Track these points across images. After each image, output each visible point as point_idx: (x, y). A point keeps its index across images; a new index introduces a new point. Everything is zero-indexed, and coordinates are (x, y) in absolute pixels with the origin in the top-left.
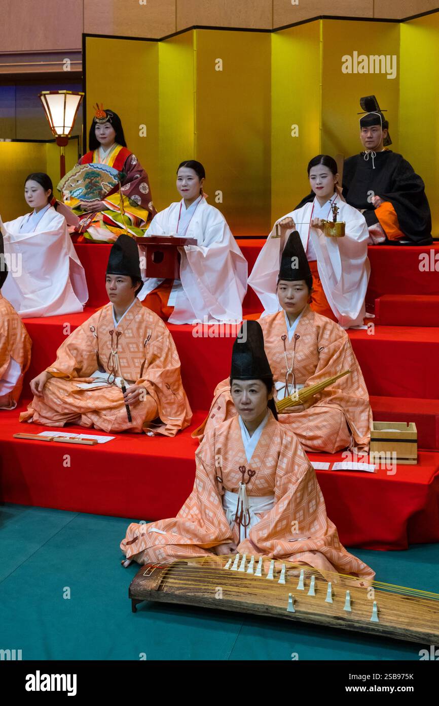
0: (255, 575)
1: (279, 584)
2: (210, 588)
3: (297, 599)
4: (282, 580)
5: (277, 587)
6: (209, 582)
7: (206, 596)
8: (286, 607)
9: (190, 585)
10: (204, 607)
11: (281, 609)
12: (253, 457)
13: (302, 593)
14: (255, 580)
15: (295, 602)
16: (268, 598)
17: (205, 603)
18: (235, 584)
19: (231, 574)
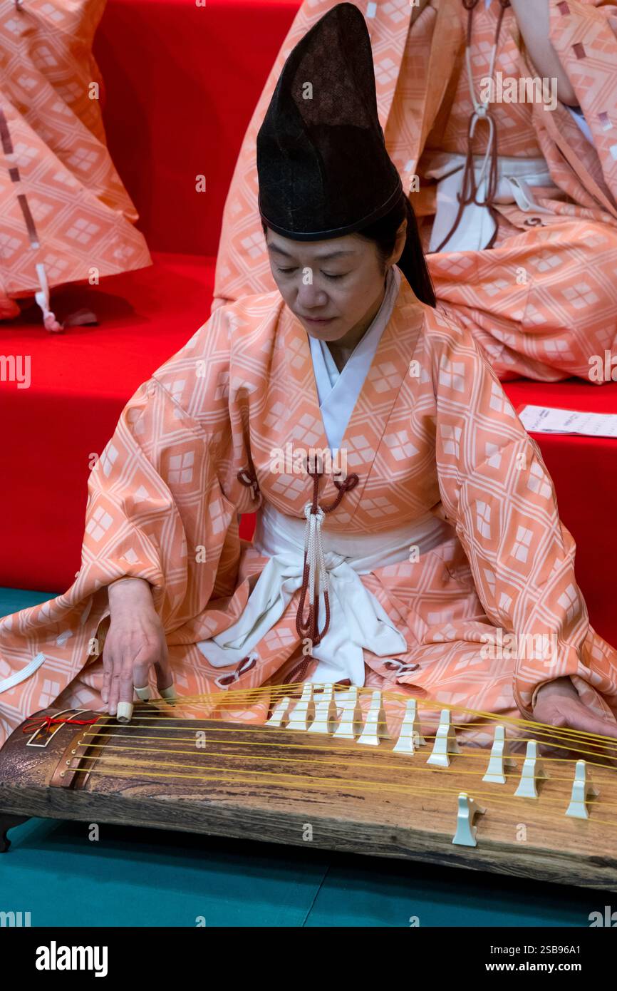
0: (359, 741)
1: (429, 766)
2: (225, 779)
3: (483, 809)
4: (438, 757)
5: (424, 776)
6: (221, 763)
7: (213, 803)
8: (449, 832)
9: (166, 771)
10: (209, 833)
11: (434, 837)
12: (350, 433)
13: (497, 791)
14: (360, 756)
15: (477, 817)
16: (398, 806)
17: (211, 824)
18: (299, 770)
19: (289, 740)
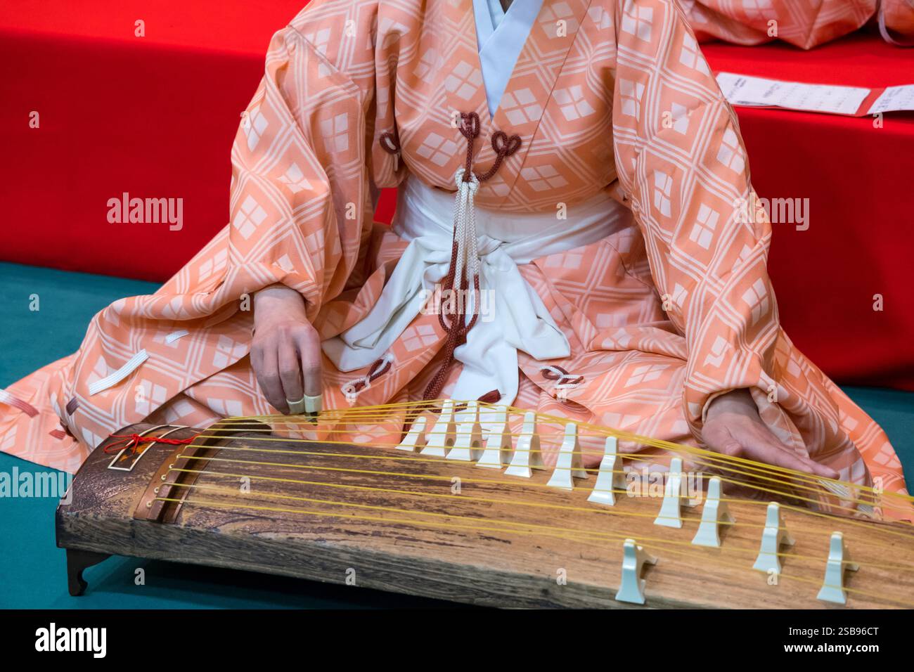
0: (507, 472)
1: (591, 505)
2: (344, 515)
3: (653, 558)
4: (602, 494)
5: (580, 516)
6: (341, 495)
7: (328, 544)
8: (612, 587)
9: (273, 503)
10: (324, 580)
11: (593, 591)
12: (513, 85)
13: (671, 537)
14: (508, 490)
15: (646, 568)
16: (552, 553)
17: (324, 569)
18: (434, 505)
19: (422, 469)
